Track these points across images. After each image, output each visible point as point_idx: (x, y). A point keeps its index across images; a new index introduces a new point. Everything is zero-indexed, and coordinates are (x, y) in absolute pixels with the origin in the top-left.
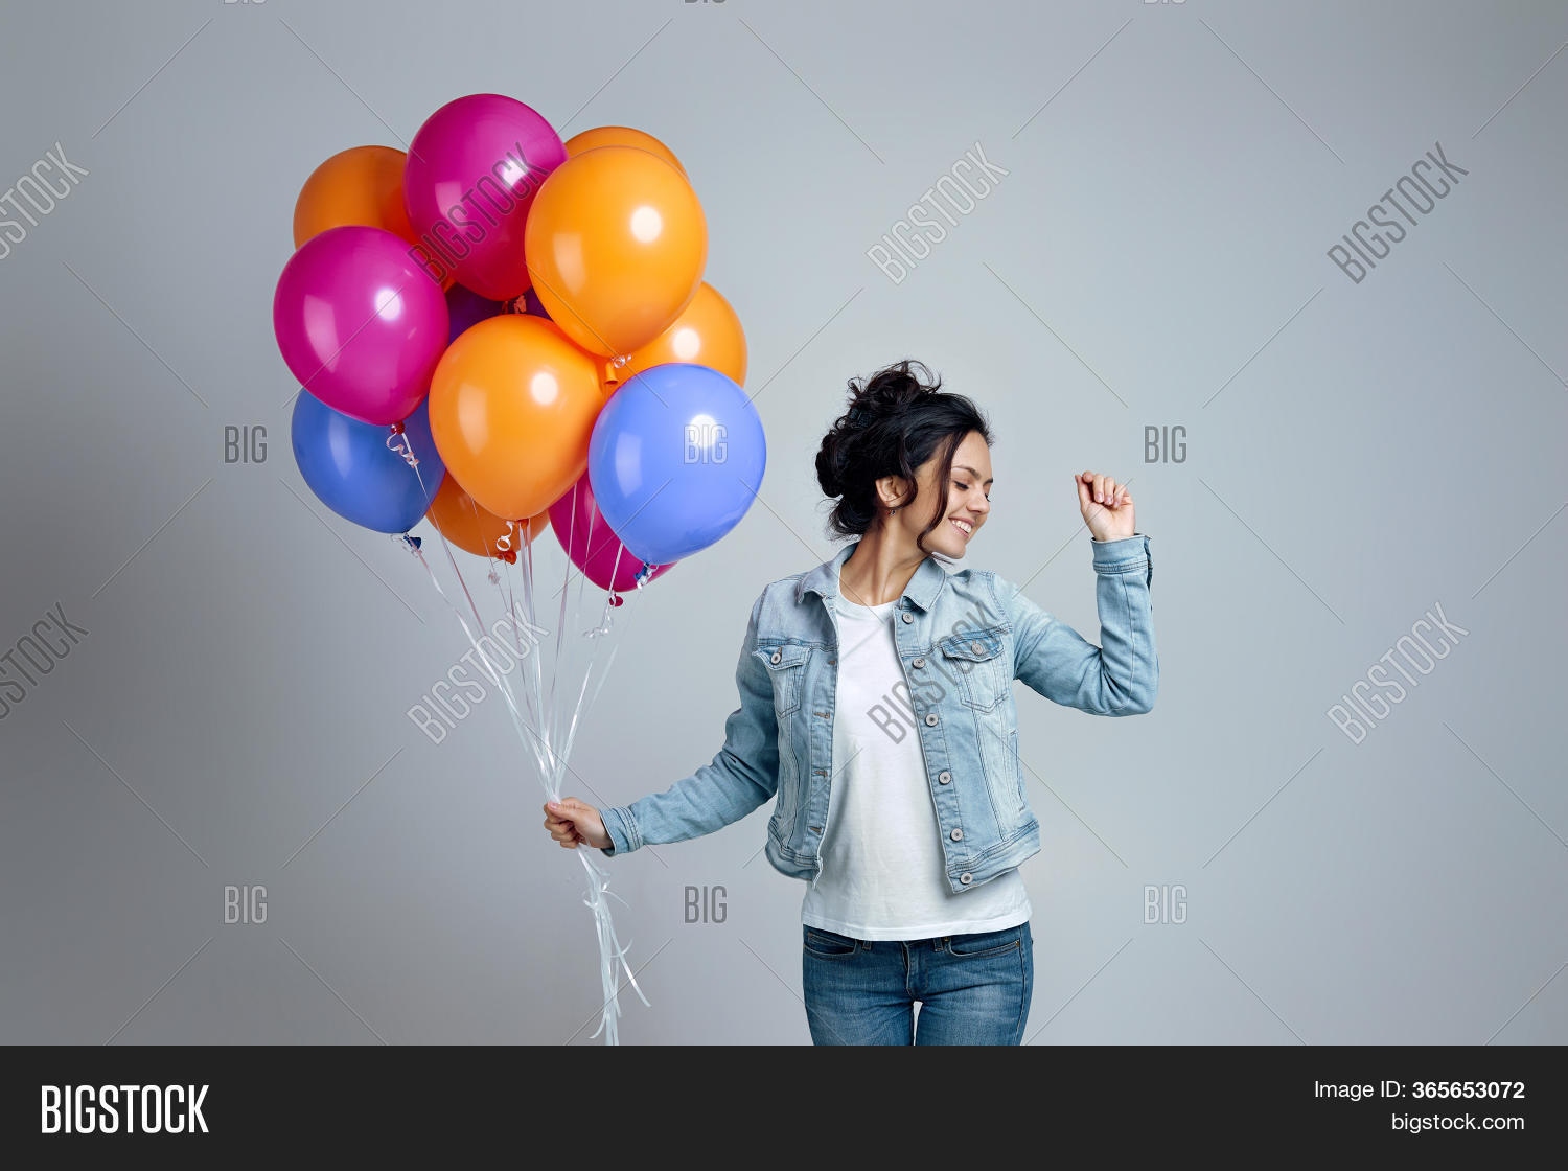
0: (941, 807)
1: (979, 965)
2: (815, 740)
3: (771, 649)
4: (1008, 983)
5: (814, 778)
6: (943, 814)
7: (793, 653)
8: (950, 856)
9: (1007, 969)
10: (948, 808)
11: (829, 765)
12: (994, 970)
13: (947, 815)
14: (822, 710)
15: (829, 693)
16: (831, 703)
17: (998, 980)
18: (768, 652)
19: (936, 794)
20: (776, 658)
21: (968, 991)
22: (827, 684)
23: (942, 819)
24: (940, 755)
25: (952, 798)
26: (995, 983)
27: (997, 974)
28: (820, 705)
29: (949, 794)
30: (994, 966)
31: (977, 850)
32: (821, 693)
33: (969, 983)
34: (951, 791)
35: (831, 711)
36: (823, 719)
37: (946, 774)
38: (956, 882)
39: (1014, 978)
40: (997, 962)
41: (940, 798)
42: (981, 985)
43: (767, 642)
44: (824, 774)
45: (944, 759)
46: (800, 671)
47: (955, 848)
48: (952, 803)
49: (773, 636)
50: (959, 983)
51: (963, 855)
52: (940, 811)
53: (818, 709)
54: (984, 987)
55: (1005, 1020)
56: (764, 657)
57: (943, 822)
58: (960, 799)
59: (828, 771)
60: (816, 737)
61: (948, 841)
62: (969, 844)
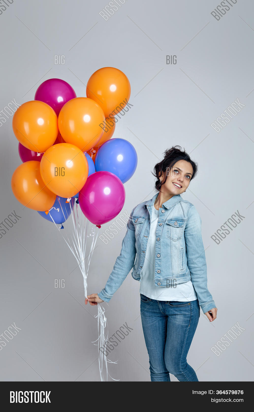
0: (156, 263)
1: (177, 309)
2: (143, 243)
3: (135, 219)
4: (185, 315)
5: (142, 253)
6: (156, 265)
7: (140, 220)
8: (156, 277)
9: (185, 311)
10: (158, 264)
11: (145, 250)
12: (181, 311)
13: (158, 266)
14: (146, 236)
15: (148, 231)
16: (148, 233)
17: (182, 313)
18: (135, 220)
19: (156, 260)
20: (136, 221)
21: (175, 316)
22: (148, 229)
23: (156, 266)
24: (159, 249)
25: (160, 262)
26: (181, 314)
27: (182, 312)
28: (146, 234)
29: (159, 260)
30: (182, 310)
31: (164, 277)
32: (146, 231)
33: (174, 314)
34: (160, 260)
35: (148, 236)
36: (145, 238)
37: (159, 255)
38: (156, 284)
39: (187, 313)
40: (182, 309)
41: (157, 261)
42: (177, 315)
43: (135, 217)
44: (144, 252)
45: (160, 251)
46: (142, 225)
47: (158, 275)
48: (159, 263)
49: (136, 216)
50: (172, 314)
51: (159, 277)
52: (156, 264)
53: (145, 235)
54: (178, 315)
55: (183, 324)
56: (133, 221)
57: (156, 267)
58: (162, 263)
59: (145, 251)
60: (143, 242)
61: (156, 273)
62: (162, 275)
